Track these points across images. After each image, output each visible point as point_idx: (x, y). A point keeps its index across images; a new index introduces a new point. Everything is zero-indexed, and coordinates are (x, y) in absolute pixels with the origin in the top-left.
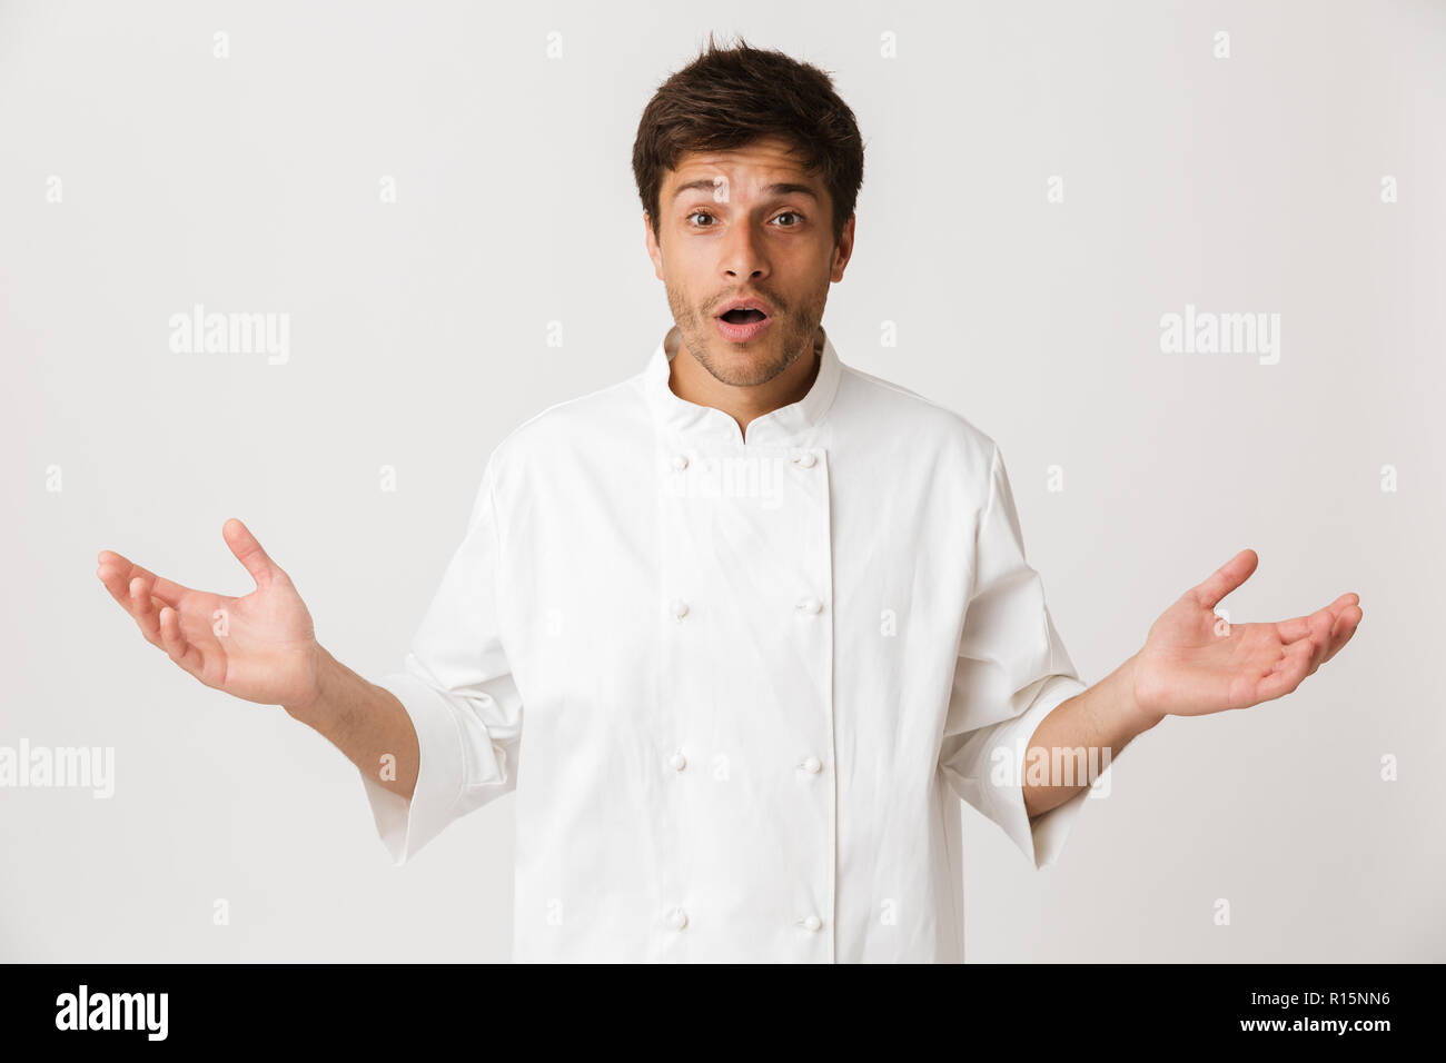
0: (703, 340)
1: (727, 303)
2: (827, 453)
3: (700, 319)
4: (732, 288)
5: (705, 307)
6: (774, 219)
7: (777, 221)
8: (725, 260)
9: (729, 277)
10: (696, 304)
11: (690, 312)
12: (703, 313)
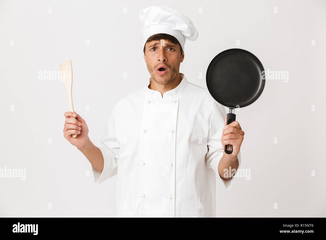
0: (154, 75)
1: (159, 67)
2: (179, 100)
3: (154, 70)
4: (160, 63)
5: (155, 68)
6: (168, 49)
7: (169, 50)
8: (158, 58)
9: (159, 61)
10: (153, 67)
11: (152, 69)
12: (154, 69)
